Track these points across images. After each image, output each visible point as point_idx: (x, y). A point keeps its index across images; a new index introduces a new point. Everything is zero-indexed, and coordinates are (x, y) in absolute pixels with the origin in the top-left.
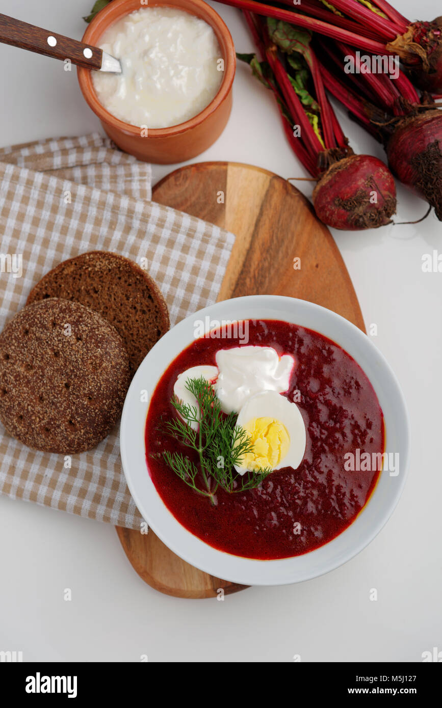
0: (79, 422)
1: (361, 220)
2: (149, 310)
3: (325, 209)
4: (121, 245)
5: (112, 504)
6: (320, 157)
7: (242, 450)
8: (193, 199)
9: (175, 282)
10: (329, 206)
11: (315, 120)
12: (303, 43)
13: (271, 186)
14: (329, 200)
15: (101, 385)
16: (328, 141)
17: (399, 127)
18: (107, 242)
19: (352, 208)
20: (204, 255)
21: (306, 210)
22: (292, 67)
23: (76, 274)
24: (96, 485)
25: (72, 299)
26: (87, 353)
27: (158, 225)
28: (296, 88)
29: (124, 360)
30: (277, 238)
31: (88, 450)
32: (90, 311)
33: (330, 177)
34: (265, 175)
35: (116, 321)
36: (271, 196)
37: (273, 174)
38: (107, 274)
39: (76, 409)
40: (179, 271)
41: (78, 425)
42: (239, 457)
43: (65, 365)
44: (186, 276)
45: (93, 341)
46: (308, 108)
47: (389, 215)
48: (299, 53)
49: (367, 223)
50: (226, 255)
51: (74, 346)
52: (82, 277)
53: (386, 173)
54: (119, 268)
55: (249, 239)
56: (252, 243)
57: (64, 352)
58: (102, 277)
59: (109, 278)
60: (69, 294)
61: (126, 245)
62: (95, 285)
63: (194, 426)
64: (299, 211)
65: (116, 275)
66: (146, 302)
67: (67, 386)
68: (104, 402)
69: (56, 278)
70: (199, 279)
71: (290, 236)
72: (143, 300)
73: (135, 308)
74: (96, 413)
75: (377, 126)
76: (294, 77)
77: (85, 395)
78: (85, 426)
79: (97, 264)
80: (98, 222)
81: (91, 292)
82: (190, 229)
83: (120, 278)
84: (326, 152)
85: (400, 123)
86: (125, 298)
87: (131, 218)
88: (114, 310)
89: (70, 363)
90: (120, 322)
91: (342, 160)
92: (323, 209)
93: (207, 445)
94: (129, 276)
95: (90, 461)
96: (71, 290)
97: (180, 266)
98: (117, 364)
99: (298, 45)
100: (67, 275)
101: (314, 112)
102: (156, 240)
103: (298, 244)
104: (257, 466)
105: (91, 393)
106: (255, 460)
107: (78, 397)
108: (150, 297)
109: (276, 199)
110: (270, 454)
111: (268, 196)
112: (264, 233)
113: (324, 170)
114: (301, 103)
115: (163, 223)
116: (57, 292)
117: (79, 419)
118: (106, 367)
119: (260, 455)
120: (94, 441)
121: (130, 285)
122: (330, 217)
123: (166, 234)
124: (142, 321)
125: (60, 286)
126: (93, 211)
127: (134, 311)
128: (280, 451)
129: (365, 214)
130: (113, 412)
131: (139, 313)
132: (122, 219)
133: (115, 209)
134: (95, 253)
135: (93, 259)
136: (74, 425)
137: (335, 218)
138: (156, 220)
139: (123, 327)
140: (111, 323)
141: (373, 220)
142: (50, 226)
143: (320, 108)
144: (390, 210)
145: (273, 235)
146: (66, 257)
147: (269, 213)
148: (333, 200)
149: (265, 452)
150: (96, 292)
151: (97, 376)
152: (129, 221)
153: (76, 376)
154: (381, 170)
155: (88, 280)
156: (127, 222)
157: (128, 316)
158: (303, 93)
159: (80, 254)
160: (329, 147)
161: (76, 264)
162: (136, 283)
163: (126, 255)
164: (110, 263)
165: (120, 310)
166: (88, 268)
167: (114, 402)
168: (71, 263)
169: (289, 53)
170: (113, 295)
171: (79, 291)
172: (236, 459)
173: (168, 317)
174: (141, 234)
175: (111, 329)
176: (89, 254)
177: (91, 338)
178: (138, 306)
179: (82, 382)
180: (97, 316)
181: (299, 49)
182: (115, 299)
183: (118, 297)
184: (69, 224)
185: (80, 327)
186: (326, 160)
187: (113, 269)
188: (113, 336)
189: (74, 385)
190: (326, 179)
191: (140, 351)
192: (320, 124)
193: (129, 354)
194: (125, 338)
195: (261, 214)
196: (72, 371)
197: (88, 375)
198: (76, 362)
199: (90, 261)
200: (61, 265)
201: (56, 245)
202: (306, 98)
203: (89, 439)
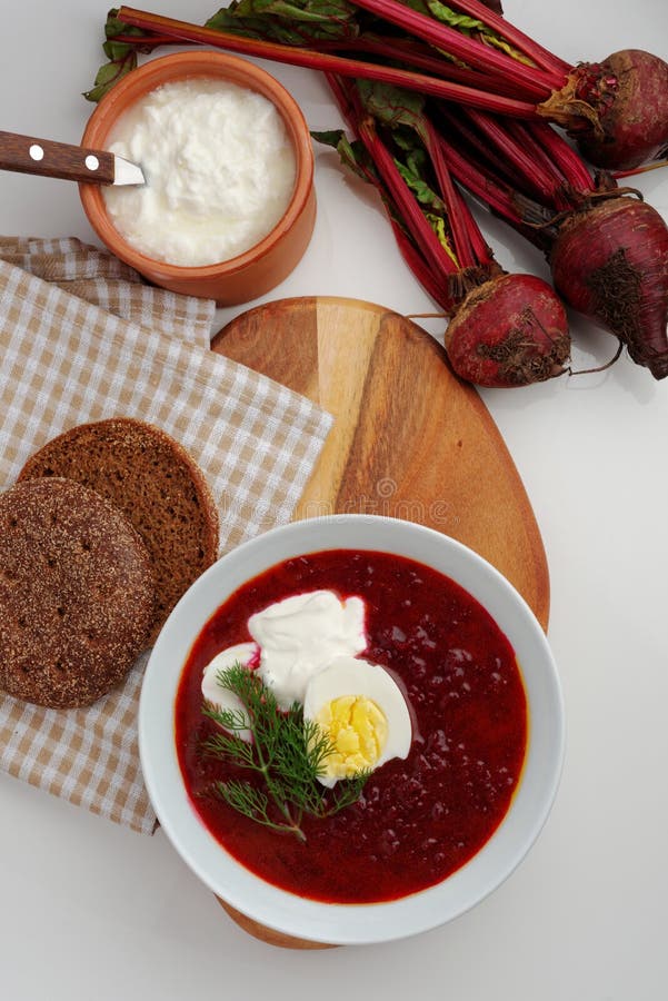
0: (70, 668)
1: (519, 373)
2: (192, 519)
3: (465, 361)
4: (164, 412)
5: (105, 789)
6: (452, 282)
7: (321, 754)
8: (269, 358)
9: (237, 476)
10: (470, 357)
11: (441, 226)
12: (413, 110)
13: (383, 329)
14: (468, 347)
15: (109, 621)
16: (462, 254)
17: (565, 229)
18: (145, 405)
19: (505, 357)
20: (284, 441)
21: (438, 361)
22: (400, 148)
23: (95, 447)
24: (85, 758)
25: (84, 482)
26: (95, 571)
27: (220, 389)
28: (408, 180)
29: (147, 588)
30: (397, 406)
31: (79, 707)
32: (109, 507)
33: (467, 313)
34: (372, 313)
35: (142, 526)
36: (385, 344)
37: (386, 309)
38: (138, 454)
39: (69, 649)
40: (244, 461)
41: (68, 672)
42: (320, 764)
43: (62, 582)
44: (253, 470)
45: (106, 554)
46: (427, 207)
47: (560, 362)
48: (408, 127)
49: (528, 376)
50: (316, 444)
51: (77, 557)
52: (104, 452)
53: (551, 301)
54: (157, 448)
55: (356, 412)
56: (361, 417)
57: (62, 563)
58: (130, 457)
59: (141, 461)
60: (81, 474)
61: (171, 415)
62: (121, 469)
63: (245, 735)
64: (427, 363)
65: (151, 457)
66: (188, 505)
67: (61, 612)
68: (110, 645)
69: (66, 447)
70: (272, 476)
71: (416, 400)
72: (185, 502)
73: (172, 511)
74: (96, 660)
75: (534, 228)
76: (404, 162)
77: (84, 631)
78: (79, 675)
79: (129, 436)
80: (133, 374)
81: (113, 477)
82: (267, 401)
83: (156, 464)
84: (461, 272)
85: (565, 224)
86: (160, 496)
87: (183, 374)
88: (142, 509)
89: (69, 581)
90: (148, 528)
91: (484, 285)
92: (461, 360)
93: (271, 759)
94: (169, 462)
95: (81, 721)
96: (84, 469)
97: (247, 453)
98: (136, 592)
99: (406, 114)
100: (81, 446)
101: (437, 213)
102: (215, 412)
103: (428, 413)
104: (349, 770)
105: (93, 630)
106: (344, 762)
107: (73, 632)
108: (195, 499)
109: (392, 348)
110: (363, 748)
111: (379, 344)
112: (378, 401)
113: (459, 301)
114: (418, 201)
115: (227, 388)
116: (65, 469)
117: (71, 664)
118: (120, 596)
119: (350, 753)
120: (89, 697)
121: (169, 476)
122: (473, 373)
123: (231, 403)
124: (180, 533)
125: (71, 461)
126: (126, 357)
127: (168, 515)
128: (377, 740)
129: (524, 364)
130: (121, 661)
131: (177, 520)
132: (168, 373)
133: (160, 359)
134: (126, 422)
135: (122, 430)
136: (63, 670)
137: (480, 373)
138: (218, 382)
139: (152, 537)
140: (135, 527)
141: (537, 371)
142: (66, 368)
143: (445, 207)
144: (561, 354)
145: (391, 404)
146: (83, 418)
147: (383, 371)
148: (474, 347)
149: (356, 746)
150: (120, 479)
151: (105, 607)
152: (179, 378)
153: (75, 601)
154: (543, 296)
155: (111, 458)
156: (175, 380)
157: (160, 522)
158: (421, 186)
159: (103, 418)
160: (466, 265)
161: (96, 432)
162: (178, 474)
163: (168, 429)
164: (144, 440)
165: (151, 512)
166: (113, 441)
167: (124, 647)
168: (90, 429)
169: (394, 128)
170: (143, 488)
171: (96, 472)
172: (315, 768)
173: (217, 533)
174: (195, 399)
175: (135, 538)
176: (117, 422)
177: (104, 549)
178: (177, 510)
179: (81, 612)
180: (117, 518)
181: (407, 120)
182: (145, 494)
183: (150, 491)
184: (92, 370)
185: (90, 531)
186: (461, 285)
187: (148, 449)
188: (137, 551)
189: (69, 613)
190: (463, 315)
191: (172, 576)
192: (447, 229)
193: (155, 578)
194: (152, 554)
195: (371, 372)
196: (71, 593)
197: (92, 603)
198: (78, 580)
199: (116, 431)
200: (74, 430)
201: (71, 396)
202: (423, 193)
203: (82, 693)
